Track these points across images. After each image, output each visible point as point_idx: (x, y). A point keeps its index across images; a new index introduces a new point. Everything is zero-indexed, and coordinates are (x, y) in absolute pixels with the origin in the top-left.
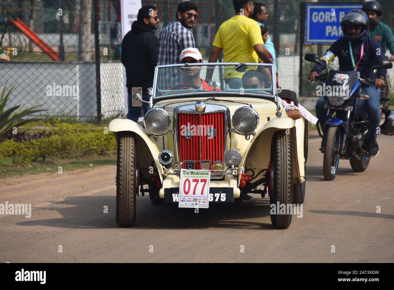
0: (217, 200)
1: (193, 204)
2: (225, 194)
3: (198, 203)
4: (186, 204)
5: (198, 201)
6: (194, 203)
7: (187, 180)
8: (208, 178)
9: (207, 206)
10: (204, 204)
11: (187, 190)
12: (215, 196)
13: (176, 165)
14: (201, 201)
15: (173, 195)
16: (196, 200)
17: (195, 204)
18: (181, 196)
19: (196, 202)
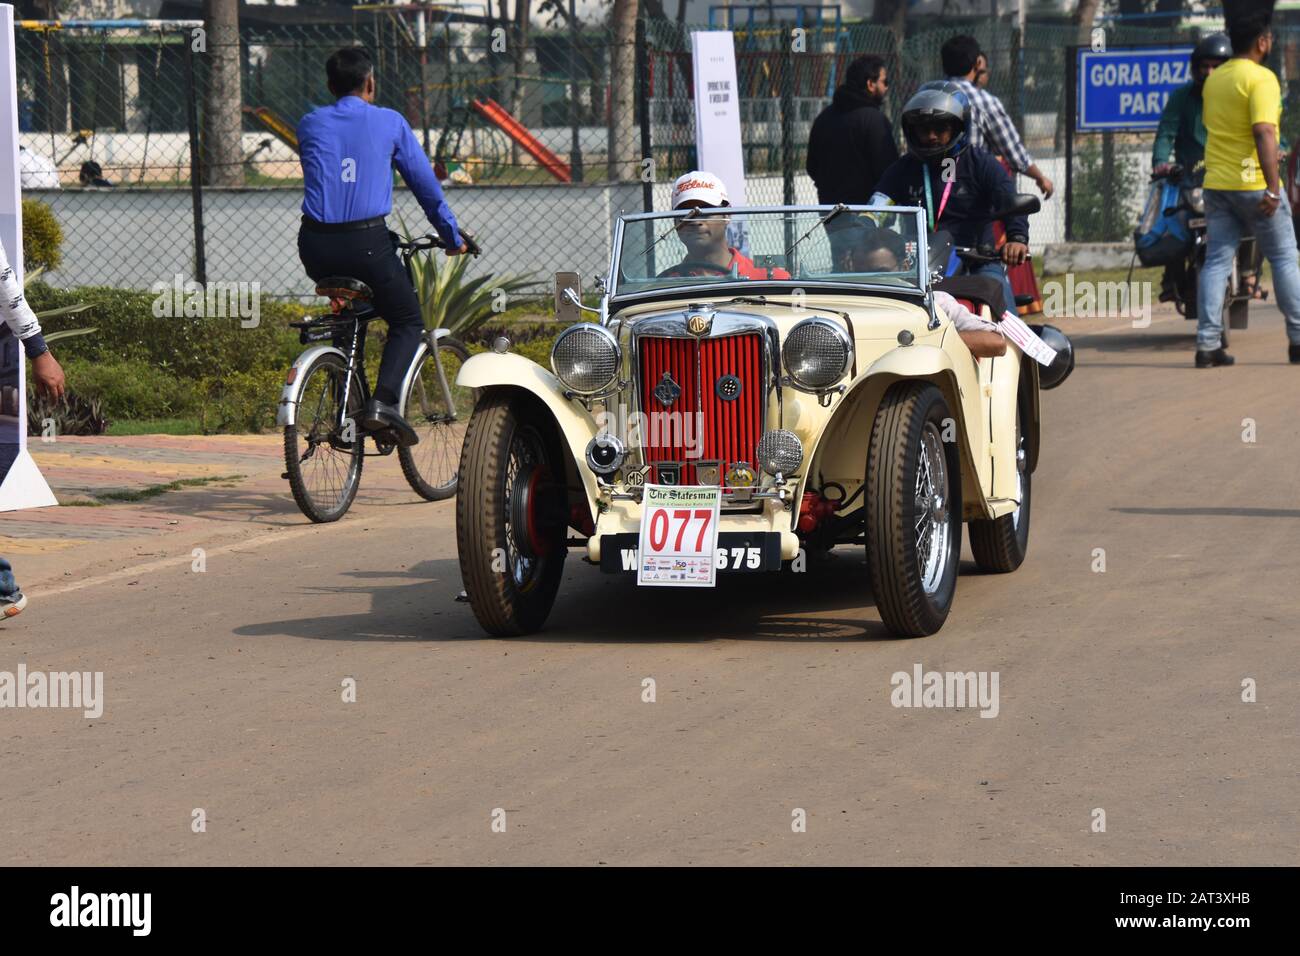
0: (737, 565)
1: (674, 577)
2: (758, 550)
3: (687, 572)
4: (656, 577)
5: (688, 568)
6: (678, 573)
7: (661, 513)
8: (716, 507)
9: (710, 582)
10: (702, 575)
11: (658, 540)
12: (733, 555)
13: (631, 475)
14: (695, 567)
15: (624, 552)
16: (684, 565)
17: (679, 577)
18: (643, 556)
19: (683, 572)
